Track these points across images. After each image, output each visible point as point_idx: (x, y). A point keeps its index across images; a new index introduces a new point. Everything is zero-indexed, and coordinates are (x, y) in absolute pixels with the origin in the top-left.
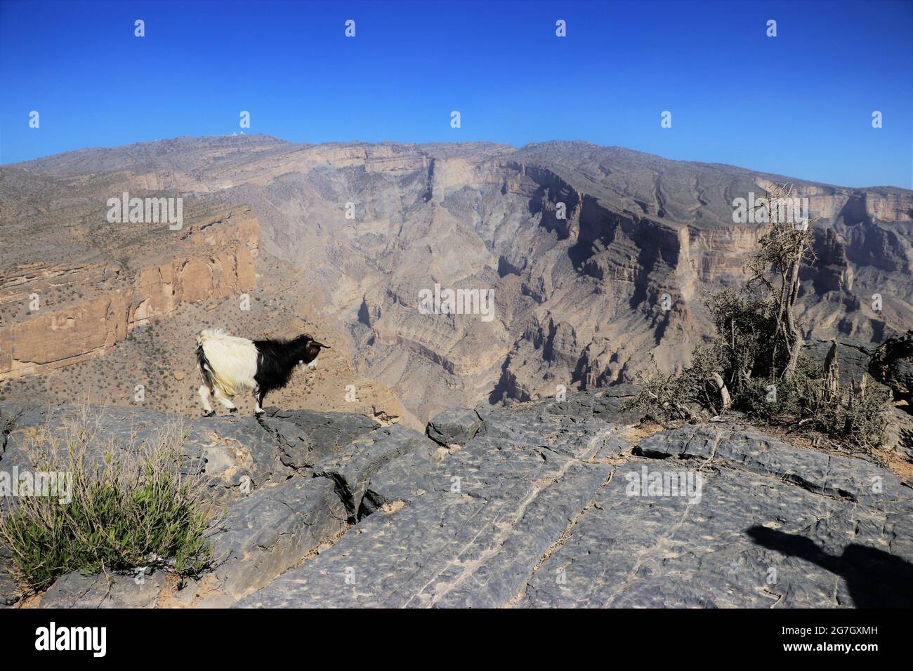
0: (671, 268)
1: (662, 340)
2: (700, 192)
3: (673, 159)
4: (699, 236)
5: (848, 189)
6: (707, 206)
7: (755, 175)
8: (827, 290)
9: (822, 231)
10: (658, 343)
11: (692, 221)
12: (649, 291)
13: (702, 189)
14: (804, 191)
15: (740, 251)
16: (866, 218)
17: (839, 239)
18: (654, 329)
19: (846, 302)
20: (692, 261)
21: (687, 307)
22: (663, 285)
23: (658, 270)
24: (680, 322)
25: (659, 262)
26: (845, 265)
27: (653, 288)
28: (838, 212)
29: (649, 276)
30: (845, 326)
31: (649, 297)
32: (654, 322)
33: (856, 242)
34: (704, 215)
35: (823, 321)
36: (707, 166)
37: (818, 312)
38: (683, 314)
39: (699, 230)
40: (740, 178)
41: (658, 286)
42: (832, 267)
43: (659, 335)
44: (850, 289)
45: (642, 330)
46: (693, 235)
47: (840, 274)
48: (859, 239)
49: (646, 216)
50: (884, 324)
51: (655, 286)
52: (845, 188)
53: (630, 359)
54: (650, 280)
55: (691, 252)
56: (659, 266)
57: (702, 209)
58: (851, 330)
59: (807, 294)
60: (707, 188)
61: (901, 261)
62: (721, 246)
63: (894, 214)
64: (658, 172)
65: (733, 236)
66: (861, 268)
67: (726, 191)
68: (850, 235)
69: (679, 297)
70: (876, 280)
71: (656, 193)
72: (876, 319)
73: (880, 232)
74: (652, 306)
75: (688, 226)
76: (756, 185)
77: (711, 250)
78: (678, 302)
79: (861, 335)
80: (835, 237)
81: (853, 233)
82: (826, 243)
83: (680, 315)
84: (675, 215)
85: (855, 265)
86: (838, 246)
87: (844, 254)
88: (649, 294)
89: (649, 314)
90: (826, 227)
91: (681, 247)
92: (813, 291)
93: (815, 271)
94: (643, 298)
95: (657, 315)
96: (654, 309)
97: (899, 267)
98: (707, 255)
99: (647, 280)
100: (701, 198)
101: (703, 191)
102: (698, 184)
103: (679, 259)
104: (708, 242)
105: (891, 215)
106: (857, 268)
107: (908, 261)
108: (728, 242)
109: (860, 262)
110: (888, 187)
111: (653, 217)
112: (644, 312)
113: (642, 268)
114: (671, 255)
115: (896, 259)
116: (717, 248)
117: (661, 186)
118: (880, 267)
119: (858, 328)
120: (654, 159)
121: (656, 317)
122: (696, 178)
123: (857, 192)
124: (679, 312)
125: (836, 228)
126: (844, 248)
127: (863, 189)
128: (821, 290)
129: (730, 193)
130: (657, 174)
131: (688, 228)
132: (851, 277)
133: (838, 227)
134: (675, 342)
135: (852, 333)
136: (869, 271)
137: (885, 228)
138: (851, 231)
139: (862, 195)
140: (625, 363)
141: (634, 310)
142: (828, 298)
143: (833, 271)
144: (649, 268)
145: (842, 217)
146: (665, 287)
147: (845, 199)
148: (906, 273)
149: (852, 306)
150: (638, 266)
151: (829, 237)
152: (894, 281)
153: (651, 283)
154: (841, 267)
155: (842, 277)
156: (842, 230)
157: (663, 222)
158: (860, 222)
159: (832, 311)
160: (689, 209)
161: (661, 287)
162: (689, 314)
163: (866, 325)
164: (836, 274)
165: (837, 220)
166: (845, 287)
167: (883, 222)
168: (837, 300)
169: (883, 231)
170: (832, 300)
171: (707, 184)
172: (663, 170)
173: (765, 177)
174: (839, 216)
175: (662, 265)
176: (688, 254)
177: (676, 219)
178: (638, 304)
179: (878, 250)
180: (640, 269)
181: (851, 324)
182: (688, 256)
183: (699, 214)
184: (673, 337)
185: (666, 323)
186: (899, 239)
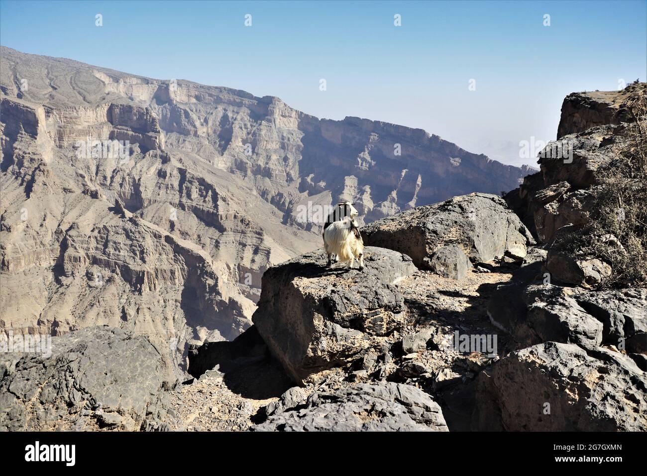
0: (32, 139)
1: (32, 194)
2: (51, 80)
3: (26, 53)
4: (53, 114)
5: (157, 81)
6: (57, 90)
7: (91, 68)
8: (148, 150)
9: (142, 109)
10: (28, 196)
11: (46, 102)
12: (16, 157)
13: (52, 77)
14: (128, 81)
15: (86, 124)
16: (170, 101)
17: (154, 115)
18: (24, 187)
19: (161, 157)
20: (49, 132)
21: (48, 168)
22: (27, 152)
23: (22, 140)
24: (44, 179)
25: (22, 134)
26: (159, 132)
27: (19, 155)
28: (152, 96)
29: (15, 145)
30: (162, 174)
31: (16, 162)
32: (23, 181)
33: (164, 117)
34: (55, 98)
35: (147, 172)
36: (55, 60)
37: (144, 165)
38: (46, 173)
39: (52, 109)
40: (81, 70)
41: (24, 153)
42: (151, 134)
43: (28, 190)
44: (163, 148)
45: (14, 188)
46: (48, 112)
47: (156, 138)
48: (166, 114)
49: (8, 98)
50: (186, 170)
51: (21, 153)
52: (155, 80)
53: (6, 211)
54: (16, 149)
55: (48, 126)
56: (22, 137)
57: (54, 93)
58: (166, 175)
59: (135, 153)
60: (56, 77)
61: (193, 129)
62: (70, 120)
63: (187, 98)
64: (14, 62)
65: (79, 113)
66: (169, 134)
67: (71, 79)
68: (160, 112)
69: (42, 160)
70: (179, 141)
71: (14, 80)
72: (181, 167)
73: (179, 110)
74: (20, 169)
75: (43, 106)
76: (94, 76)
77: (63, 124)
78: (41, 164)
79: (173, 178)
80: (151, 113)
81: (162, 110)
82: (145, 118)
83: (44, 174)
84: (32, 97)
85: (165, 132)
86: (154, 119)
87: (158, 125)
88: (16, 160)
89: (18, 175)
90: (144, 106)
91: (39, 122)
92: (139, 150)
93: (140, 137)
94: (12, 162)
95: (25, 175)
96: (21, 171)
97: (192, 133)
98: (60, 127)
99: (13, 148)
100: (52, 85)
101: (53, 79)
102: (48, 73)
103: (38, 131)
104: (60, 118)
105: (185, 99)
106: (167, 134)
107: (196, 128)
108: (76, 118)
109: (169, 130)
110: (183, 80)
111: (13, 98)
112: (13, 174)
113: (8, 139)
114: (32, 128)
115: (190, 127)
116: (68, 122)
117: (18, 74)
118: (180, 133)
119: (170, 174)
120: (9, 51)
121: (24, 177)
122: (47, 68)
123: (163, 83)
124: (43, 171)
125: (151, 107)
126: (157, 121)
127: (167, 80)
128: (144, 150)
129: (75, 81)
130: (13, 63)
131: (43, 108)
132: (163, 141)
133: (152, 107)
134: (41, 195)
135: (167, 177)
136: (174, 136)
137: (182, 107)
138: (161, 109)
139: (166, 84)
140: (2, 215)
141: (5, 173)
142: (149, 155)
143: (151, 137)
144: (14, 139)
145: (155, 100)
146: (29, 153)
147: (155, 87)
148: (196, 136)
149: (165, 160)
150: (4, 137)
151: (147, 113)
152: (189, 142)
153: (17, 151)
154: (156, 134)
155: (157, 141)
156: (155, 108)
157: (22, 102)
158: (166, 103)
159: (153, 164)
160: (43, 93)
161: (26, 154)
162: (51, 173)
163: (175, 172)
164: (154, 139)
165: (151, 101)
166: (160, 147)
167: (180, 103)
168: (156, 156)
169: (181, 109)
170: (152, 156)
171: (56, 74)
172: (18, 61)
173: (100, 70)
174: (153, 99)
175: (24, 136)
176: (45, 127)
177: (32, 100)
178: (7, 168)
179: (179, 122)
180: (6, 140)
181: (166, 172)
182: (45, 129)
183: (52, 97)
184: (40, 191)
185: (33, 180)
186: (191, 114)
